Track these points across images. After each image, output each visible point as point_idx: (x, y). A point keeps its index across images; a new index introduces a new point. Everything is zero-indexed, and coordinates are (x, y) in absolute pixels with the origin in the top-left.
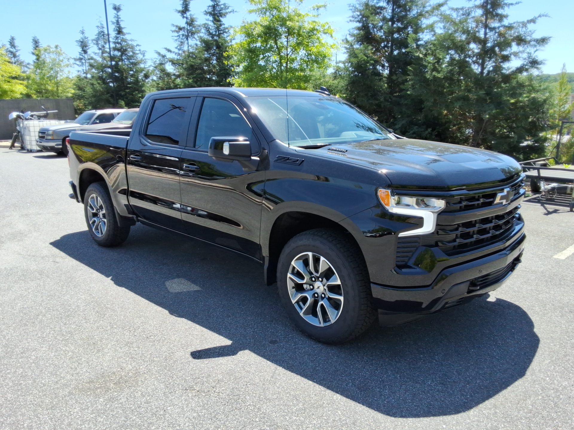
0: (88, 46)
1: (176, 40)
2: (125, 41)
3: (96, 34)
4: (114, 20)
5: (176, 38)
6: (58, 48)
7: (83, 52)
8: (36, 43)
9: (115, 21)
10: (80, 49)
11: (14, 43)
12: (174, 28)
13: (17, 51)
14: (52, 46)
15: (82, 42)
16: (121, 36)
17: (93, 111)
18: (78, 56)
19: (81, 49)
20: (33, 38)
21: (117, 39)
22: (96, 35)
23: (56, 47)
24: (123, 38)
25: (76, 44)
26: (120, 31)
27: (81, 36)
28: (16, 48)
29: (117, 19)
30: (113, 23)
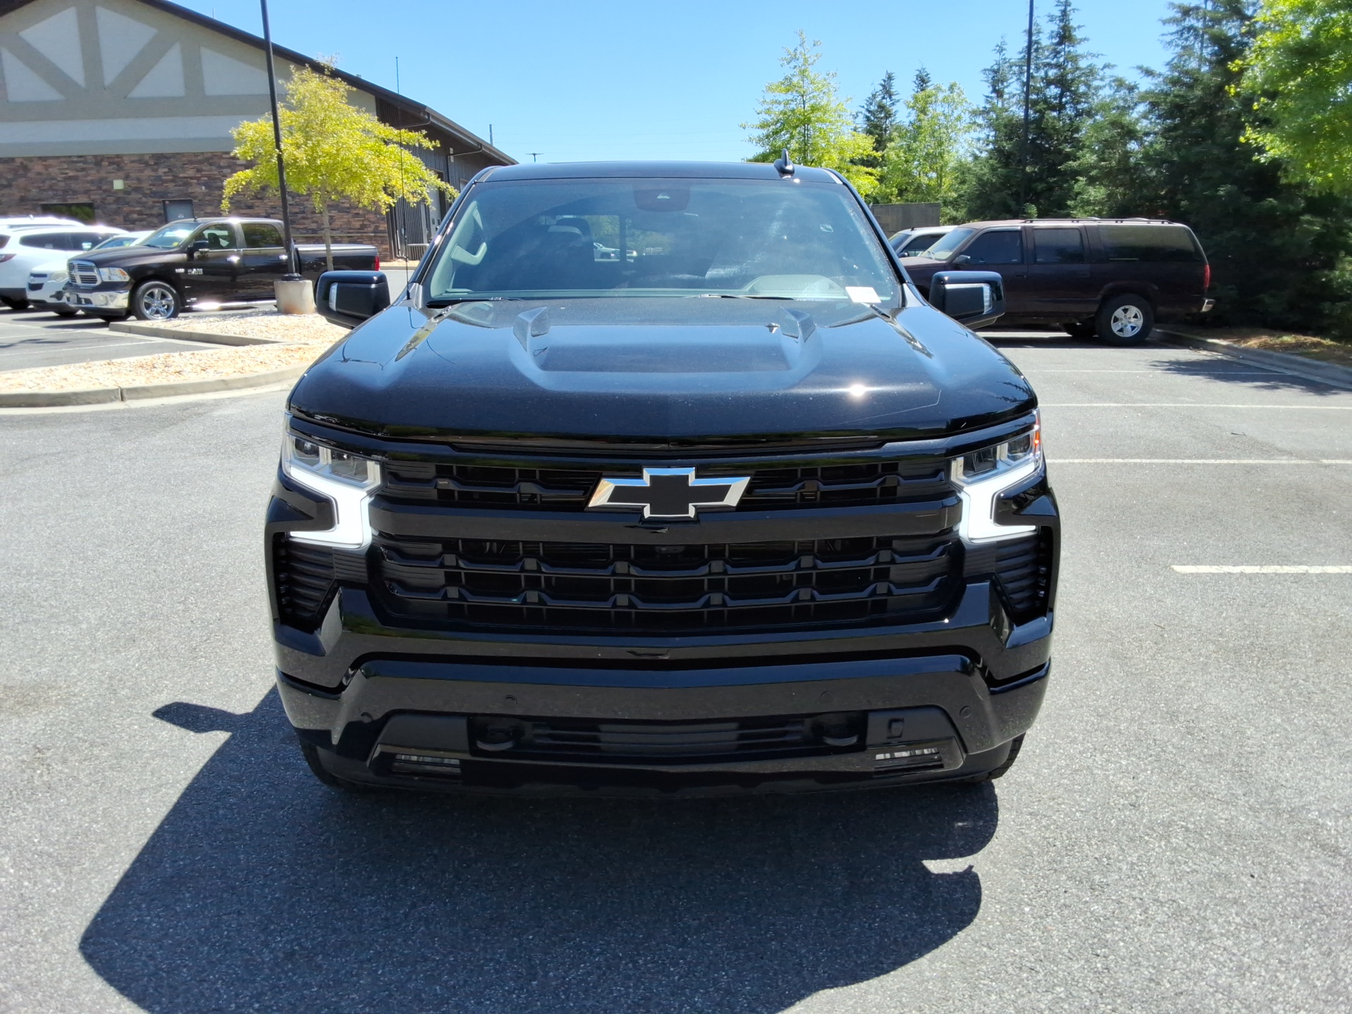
0: (1007, 81)
1: (1170, 43)
2: (1074, 59)
3: (1021, 50)
4: (1057, 12)
5: (1169, 38)
6: (956, 90)
7: (994, 95)
8: (922, 81)
9: (1059, 14)
10: (987, 90)
11: (890, 86)
12: (1174, 13)
13: (893, 104)
14: (943, 88)
15: (996, 72)
16: (1067, 49)
17: (908, 231)
18: (982, 104)
19: (991, 89)
20: (918, 73)
21: (1055, 56)
22: (1020, 53)
23: (951, 88)
24: (1069, 52)
25: (983, 77)
26: (1065, 36)
27: (997, 57)
28: (893, 97)
29: (1063, 8)
30: (1052, 19)
